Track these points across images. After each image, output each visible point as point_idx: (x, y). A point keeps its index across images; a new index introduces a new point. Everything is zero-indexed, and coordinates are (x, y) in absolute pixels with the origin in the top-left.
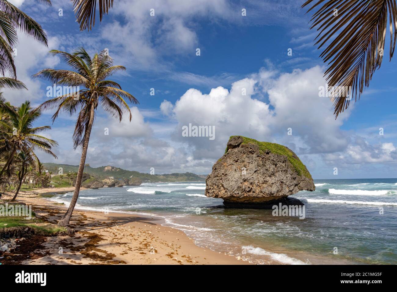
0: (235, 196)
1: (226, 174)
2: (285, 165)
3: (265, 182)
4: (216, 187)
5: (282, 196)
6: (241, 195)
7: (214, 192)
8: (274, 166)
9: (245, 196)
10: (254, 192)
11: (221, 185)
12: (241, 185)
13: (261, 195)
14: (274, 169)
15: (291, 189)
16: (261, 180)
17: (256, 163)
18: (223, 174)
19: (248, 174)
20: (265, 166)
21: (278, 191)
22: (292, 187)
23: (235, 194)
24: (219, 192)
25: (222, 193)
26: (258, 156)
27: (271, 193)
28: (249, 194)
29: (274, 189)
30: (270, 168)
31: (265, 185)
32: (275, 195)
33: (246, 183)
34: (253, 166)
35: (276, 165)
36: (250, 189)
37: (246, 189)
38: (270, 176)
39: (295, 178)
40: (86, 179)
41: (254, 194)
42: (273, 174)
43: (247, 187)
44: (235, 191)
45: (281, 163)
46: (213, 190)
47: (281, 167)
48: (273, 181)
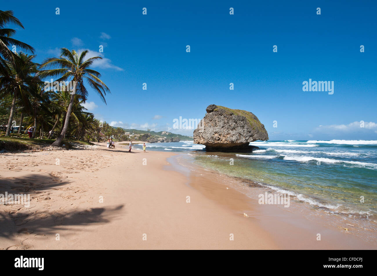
0: (209, 143)
1: (205, 129)
2: (243, 122)
3: (228, 134)
4: (198, 137)
5: (240, 143)
6: (213, 142)
8: (235, 123)
9: (216, 143)
10: (221, 140)
11: (201, 136)
12: (213, 136)
13: (226, 142)
14: (235, 125)
15: (247, 139)
16: (226, 131)
17: (223, 122)
19: (218, 129)
20: (229, 123)
21: (237, 140)
22: (248, 137)
23: (210, 141)
24: (200, 140)
25: (202, 141)
26: (225, 117)
27: (232, 141)
28: (219, 141)
29: (234, 138)
30: (232, 124)
31: (228, 136)
32: (234, 142)
33: (216, 135)
34: (221, 124)
35: (236, 123)
36: (219, 138)
38: (232, 130)
39: (251, 131)
42: (234, 129)
43: (217, 137)
44: (209, 139)
45: (240, 122)
46: (197, 139)
47: (240, 124)
48: (234, 133)
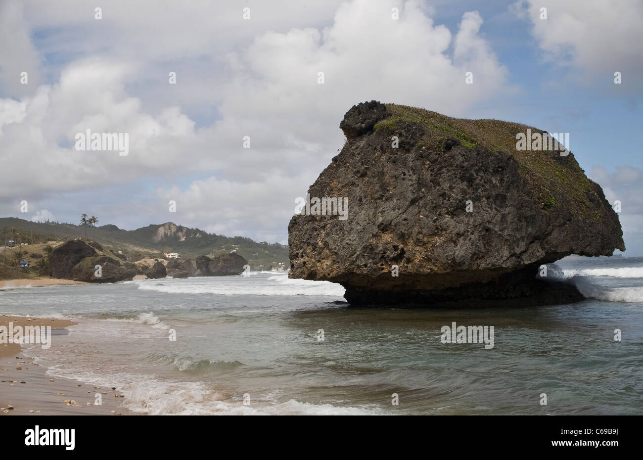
0: (358, 272)
2: (502, 180)
3: (438, 231)
4: (309, 249)
5: (488, 269)
6: (375, 270)
7: (304, 263)
8: (465, 183)
9: (386, 271)
10: (409, 261)
11: (321, 244)
12: (373, 241)
13: (427, 268)
14: (464, 192)
15: (518, 251)
16: (427, 221)
17: (414, 177)
19: (394, 209)
20: (439, 185)
21: (476, 256)
22: (522, 245)
23: (359, 267)
24: (318, 264)
25: (325, 267)
26: (421, 157)
27: (454, 260)
29: (461, 250)
30: (451, 189)
31: (438, 240)
32: (465, 267)
33: (387, 237)
34: (408, 187)
35: (470, 181)
36: (399, 252)
37: (388, 253)
38: (452, 214)
39: (534, 217)
41: (410, 265)
42: (462, 208)
43: (390, 247)
44: (357, 258)
45: (488, 176)
46: (303, 259)
47: (487, 186)
48: (462, 228)
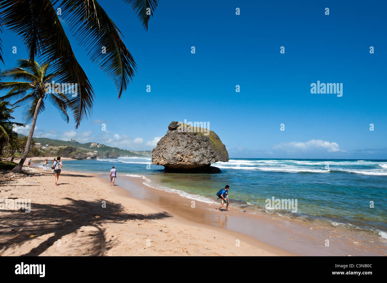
0: (171, 164)
1: (166, 149)
2: (207, 143)
3: (191, 155)
4: (158, 157)
5: (203, 164)
6: (175, 163)
7: (156, 161)
8: (199, 144)
9: (178, 164)
10: (184, 161)
11: (161, 156)
12: (175, 156)
13: (188, 163)
14: (198, 146)
15: (209, 160)
16: (189, 152)
17: (186, 141)
18: (163, 148)
19: (181, 149)
20: (192, 143)
21: (200, 161)
22: (211, 158)
23: (171, 162)
24: (160, 161)
25: (162, 162)
26: (188, 136)
27: (195, 162)
28: (181, 162)
29: (197, 160)
30: (195, 145)
31: (191, 157)
32: (197, 164)
33: (179, 155)
34: (185, 144)
35: (200, 143)
36: (181, 159)
37: (179, 159)
38: (195, 151)
39: (213, 152)
40: (72, 151)
41: (184, 162)
42: (197, 150)
43: (179, 158)
44: (171, 160)
45: (204, 142)
46: (156, 160)
47: (203, 144)
48: (197, 154)
